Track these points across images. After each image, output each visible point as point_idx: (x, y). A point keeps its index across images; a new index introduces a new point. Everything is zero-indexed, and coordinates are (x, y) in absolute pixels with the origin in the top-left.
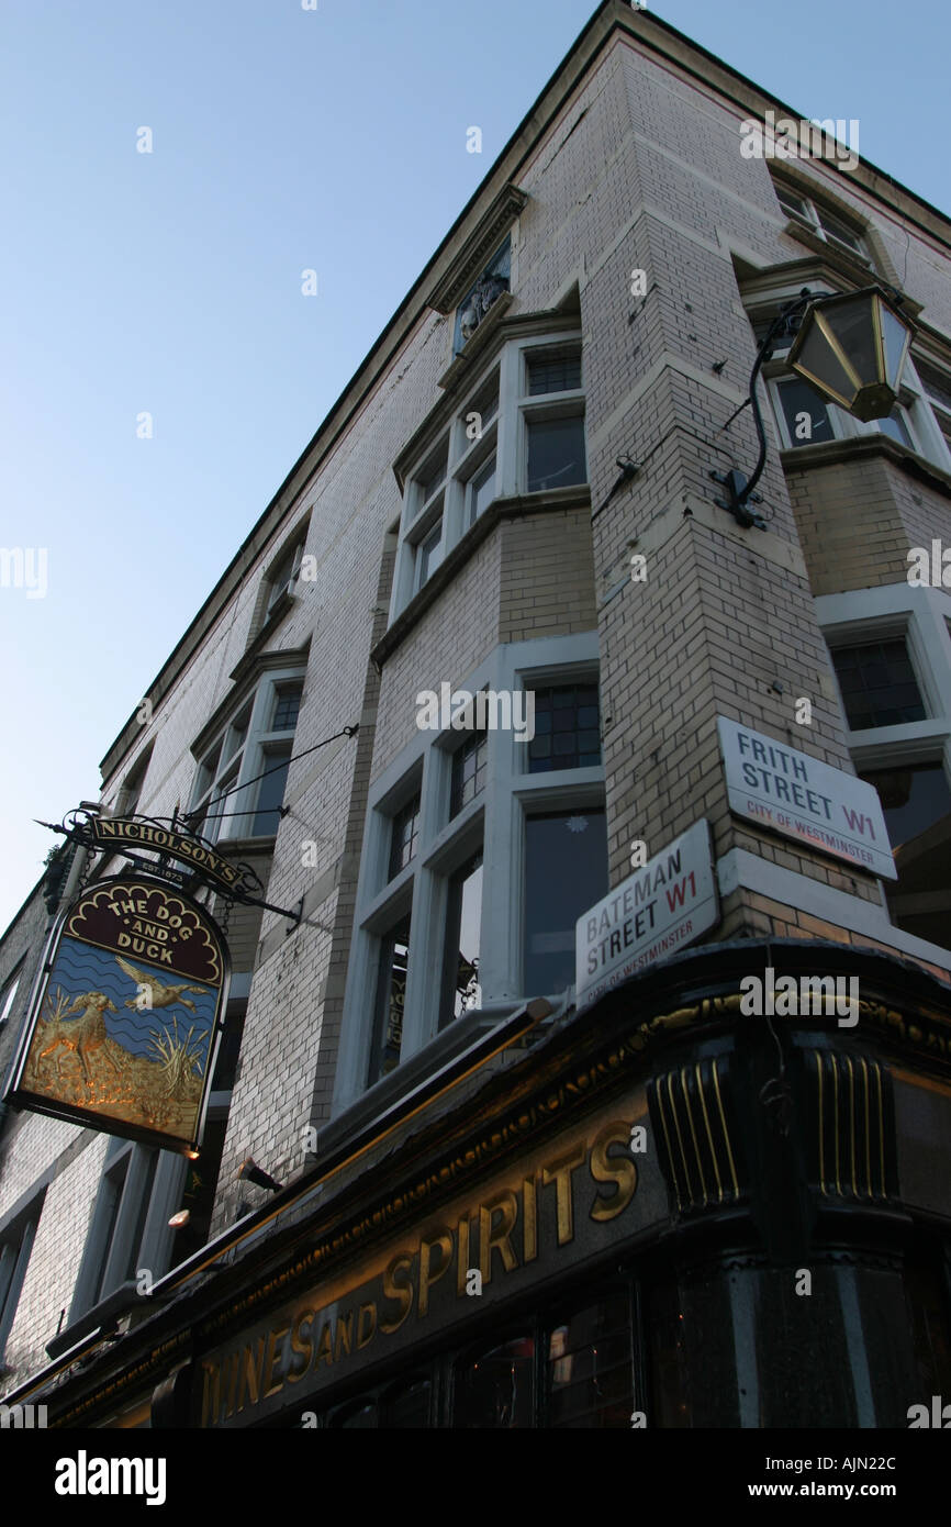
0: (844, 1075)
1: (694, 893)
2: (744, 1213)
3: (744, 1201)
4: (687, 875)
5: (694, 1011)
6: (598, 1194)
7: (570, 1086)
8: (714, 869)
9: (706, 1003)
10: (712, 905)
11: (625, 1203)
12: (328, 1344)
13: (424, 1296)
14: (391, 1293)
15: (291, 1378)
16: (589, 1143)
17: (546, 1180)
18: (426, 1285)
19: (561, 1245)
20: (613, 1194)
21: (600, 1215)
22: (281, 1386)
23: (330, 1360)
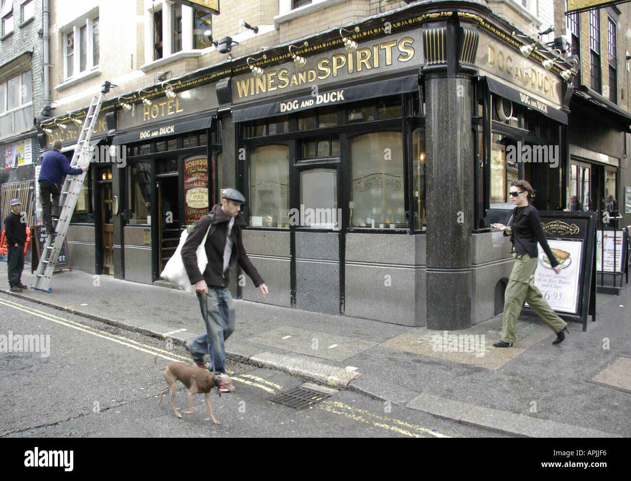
3: (444, 64)
5: (438, 15)
6: (401, 55)
9: (442, 13)
11: (410, 58)
12: (295, 79)
13: (335, 71)
14: (321, 68)
15: (280, 87)
16: (398, 41)
17: (382, 47)
18: (335, 68)
19: (387, 65)
20: (406, 55)
21: (401, 60)
22: (275, 88)
23: (297, 84)
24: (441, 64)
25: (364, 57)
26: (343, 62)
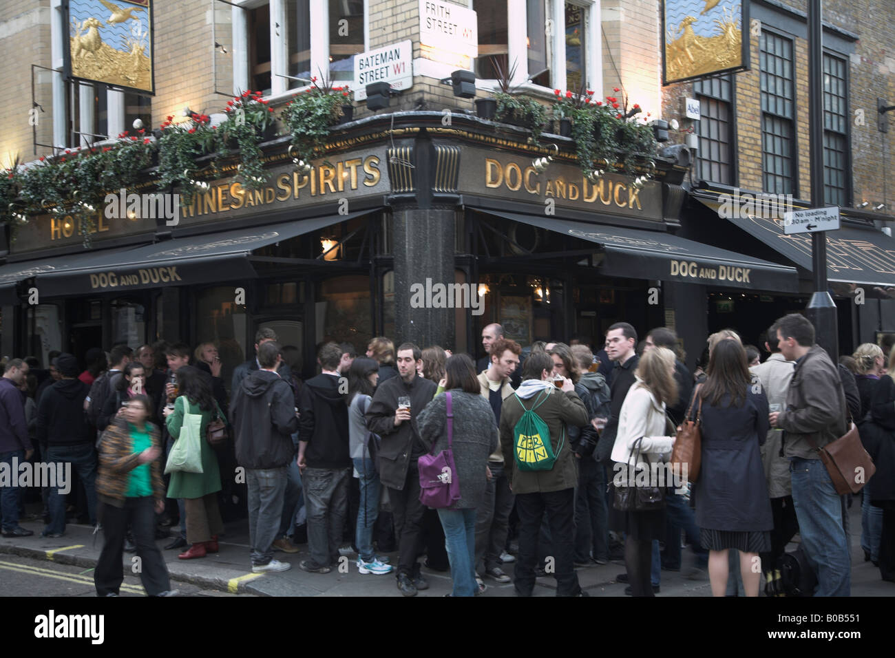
0: (446, 152)
1: (404, 71)
2: (413, 195)
3: (413, 192)
4: (402, 62)
5: (402, 130)
6: (367, 177)
7: (358, 139)
8: (412, 64)
9: (407, 129)
10: (411, 79)
11: (376, 182)
12: (251, 198)
13: (296, 191)
14: (281, 186)
15: (233, 206)
16: (363, 159)
17: (347, 165)
18: (296, 187)
19: (352, 190)
20: (371, 179)
21: (367, 184)
22: (228, 209)
23: (252, 203)
24: (409, 192)
25: (327, 177)
26: (304, 183)
